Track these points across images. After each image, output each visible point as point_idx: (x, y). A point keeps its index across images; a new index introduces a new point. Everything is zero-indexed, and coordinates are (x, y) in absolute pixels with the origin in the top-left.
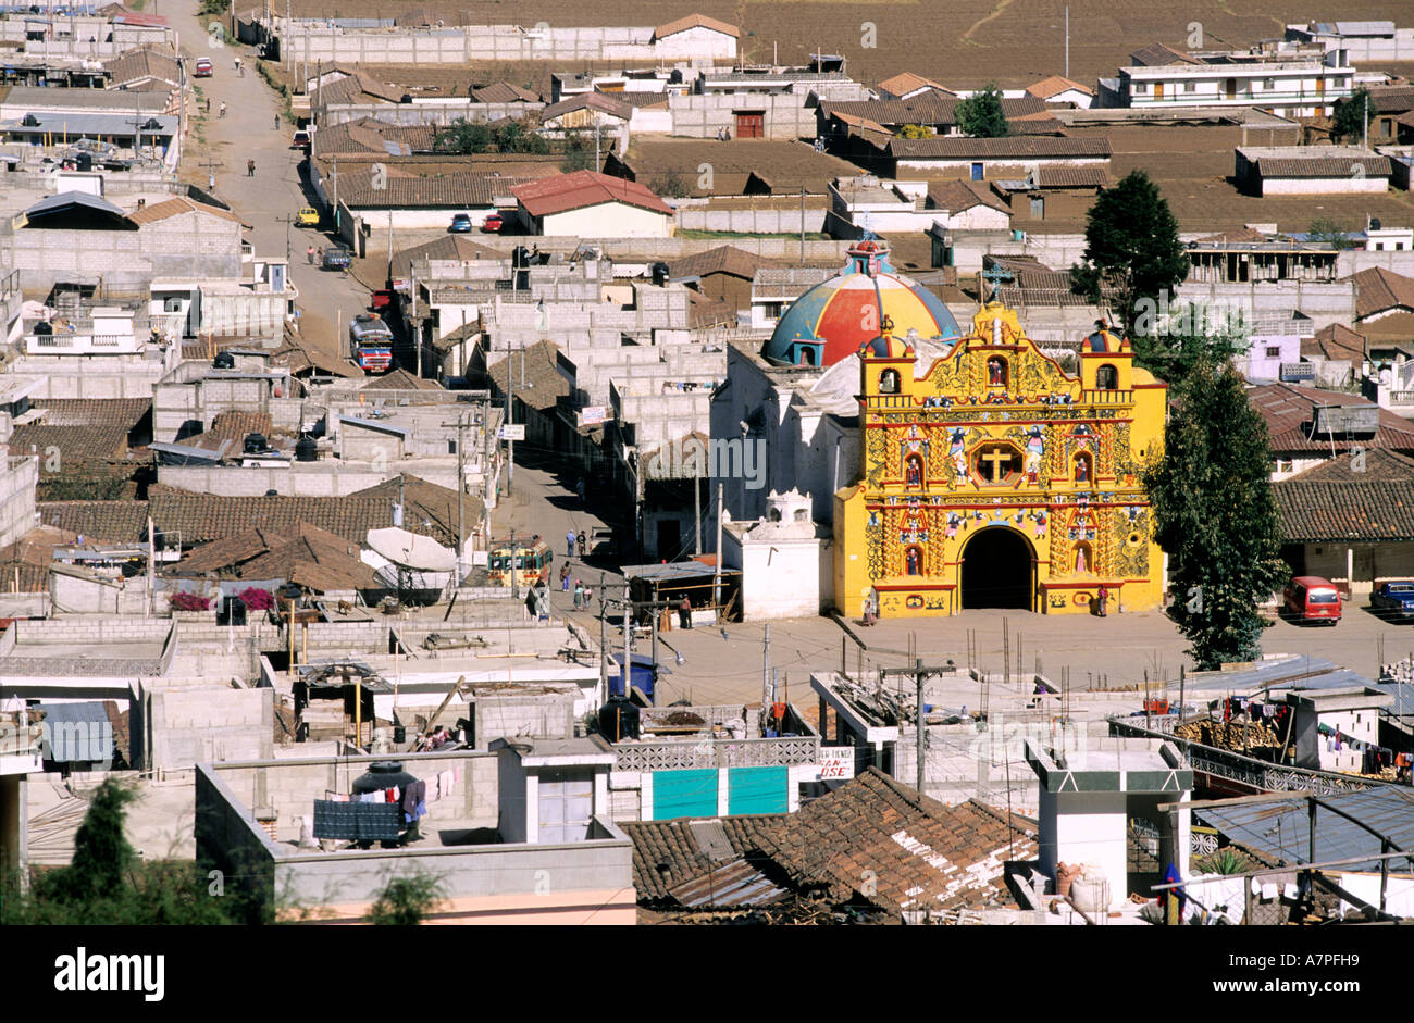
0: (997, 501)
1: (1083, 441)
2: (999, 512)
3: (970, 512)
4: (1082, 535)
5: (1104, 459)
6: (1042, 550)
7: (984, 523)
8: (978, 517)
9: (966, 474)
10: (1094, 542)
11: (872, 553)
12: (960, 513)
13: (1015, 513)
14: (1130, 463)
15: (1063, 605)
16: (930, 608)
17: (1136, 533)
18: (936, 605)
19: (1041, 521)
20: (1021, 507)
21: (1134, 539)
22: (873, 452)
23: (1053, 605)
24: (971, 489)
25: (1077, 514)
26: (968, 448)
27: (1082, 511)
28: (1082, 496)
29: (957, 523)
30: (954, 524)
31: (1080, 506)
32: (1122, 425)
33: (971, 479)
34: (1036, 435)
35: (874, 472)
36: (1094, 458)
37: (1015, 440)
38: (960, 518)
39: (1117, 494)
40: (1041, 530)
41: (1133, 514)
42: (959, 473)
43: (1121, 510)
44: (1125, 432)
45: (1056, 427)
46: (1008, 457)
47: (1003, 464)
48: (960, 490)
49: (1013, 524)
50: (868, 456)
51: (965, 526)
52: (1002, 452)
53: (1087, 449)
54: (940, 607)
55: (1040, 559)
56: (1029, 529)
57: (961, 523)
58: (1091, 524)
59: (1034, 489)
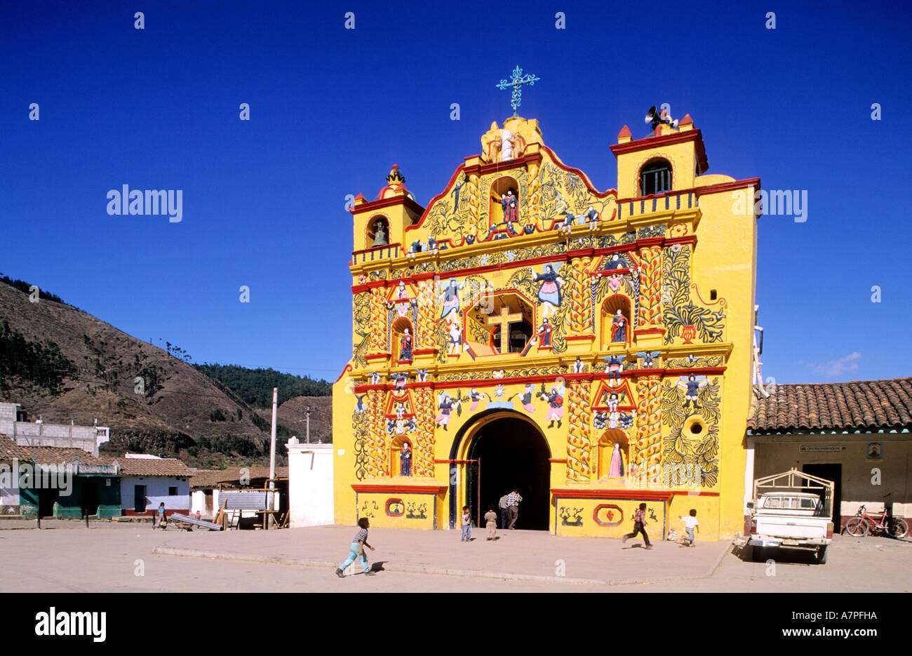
0: (498, 375)
1: (615, 280)
2: (499, 389)
3: (466, 392)
4: (614, 420)
5: (646, 302)
6: (557, 443)
7: (482, 407)
8: (475, 399)
9: (462, 340)
10: (631, 432)
11: (359, 447)
12: (452, 393)
13: (522, 389)
14: (691, 307)
15: (578, 523)
16: (411, 516)
17: (699, 418)
18: (417, 513)
19: (555, 401)
20: (528, 381)
21: (696, 429)
22: (360, 321)
23: (566, 522)
24: (466, 359)
25: (605, 390)
26: (463, 305)
27: (611, 383)
28: (613, 362)
29: (449, 406)
30: (446, 408)
31: (609, 376)
32: (678, 247)
33: (466, 347)
34: (550, 278)
35: (359, 346)
36: (633, 303)
37: (522, 288)
38: (454, 400)
39: (666, 354)
40: (555, 414)
41: (693, 388)
42: (453, 341)
43: (674, 381)
44: (681, 259)
45: (576, 261)
46: (518, 318)
47: (513, 326)
48: (452, 362)
49: (517, 406)
50: (355, 327)
51: (459, 411)
52: (512, 312)
53: (622, 292)
54: (423, 516)
55: (554, 456)
56: (540, 414)
57: (455, 406)
58: (627, 404)
59: (546, 354)
